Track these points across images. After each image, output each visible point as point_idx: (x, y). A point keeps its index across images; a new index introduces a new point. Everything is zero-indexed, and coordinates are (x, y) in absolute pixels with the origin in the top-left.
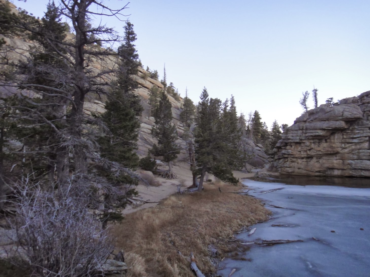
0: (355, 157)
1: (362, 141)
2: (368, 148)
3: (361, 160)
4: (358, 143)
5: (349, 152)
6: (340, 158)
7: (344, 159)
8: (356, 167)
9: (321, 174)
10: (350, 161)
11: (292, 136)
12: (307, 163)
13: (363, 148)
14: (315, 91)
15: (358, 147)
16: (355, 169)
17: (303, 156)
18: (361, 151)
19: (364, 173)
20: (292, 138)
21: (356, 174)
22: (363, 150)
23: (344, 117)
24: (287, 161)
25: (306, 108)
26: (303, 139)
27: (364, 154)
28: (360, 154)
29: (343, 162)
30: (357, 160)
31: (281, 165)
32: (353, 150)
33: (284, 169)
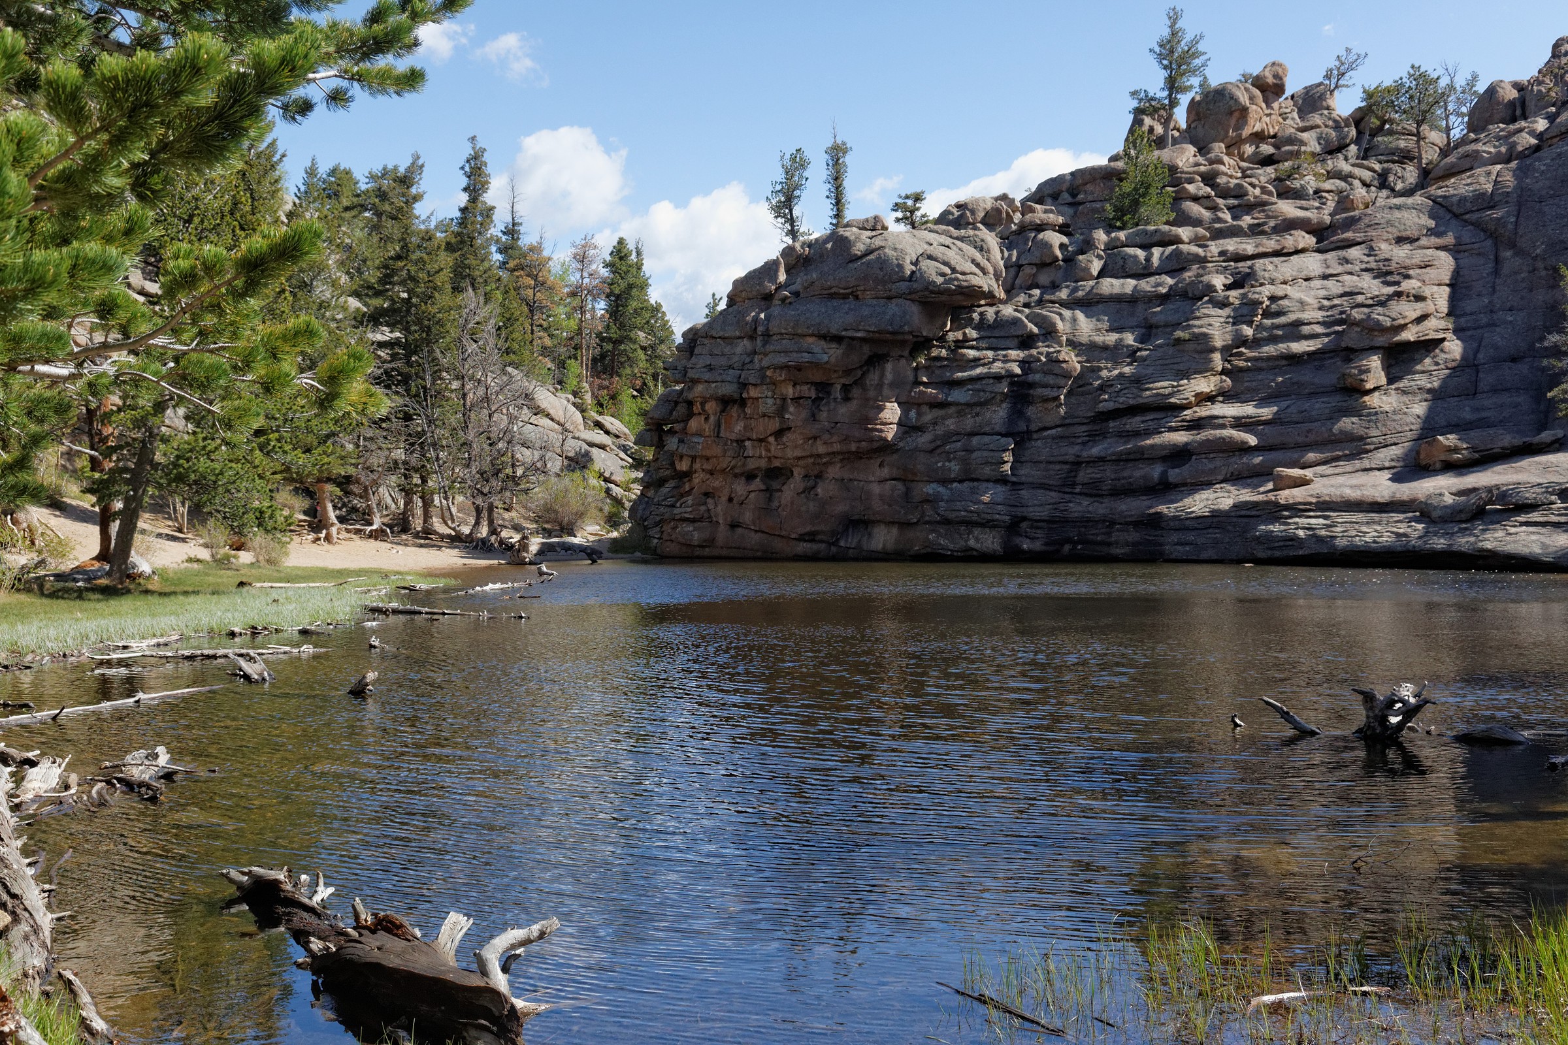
0: (955, 467)
1: (984, 396)
2: (1003, 430)
3: (975, 483)
4: (968, 405)
5: (932, 446)
6: (895, 473)
7: (910, 477)
8: (952, 516)
9: (823, 546)
10: (934, 485)
11: (710, 368)
12: (770, 499)
13: (987, 429)
14: (837, 154)
15: (969, 423)
16: (947, 522)
17: (752, 464)
18: (975, 440)
19: (977, 539)
20: (707, 376)
21: (951, 546)
22: (986, 439)
23: (915, 285)
24: (689, 493)
25: (793, 233)
26: (752, 380)
27: (985, 454)
28: (975, 455)
29: (908, 489)
30: (960, 482)
31: (662, 509)
32: (948, 437)
33: (674, 528)
